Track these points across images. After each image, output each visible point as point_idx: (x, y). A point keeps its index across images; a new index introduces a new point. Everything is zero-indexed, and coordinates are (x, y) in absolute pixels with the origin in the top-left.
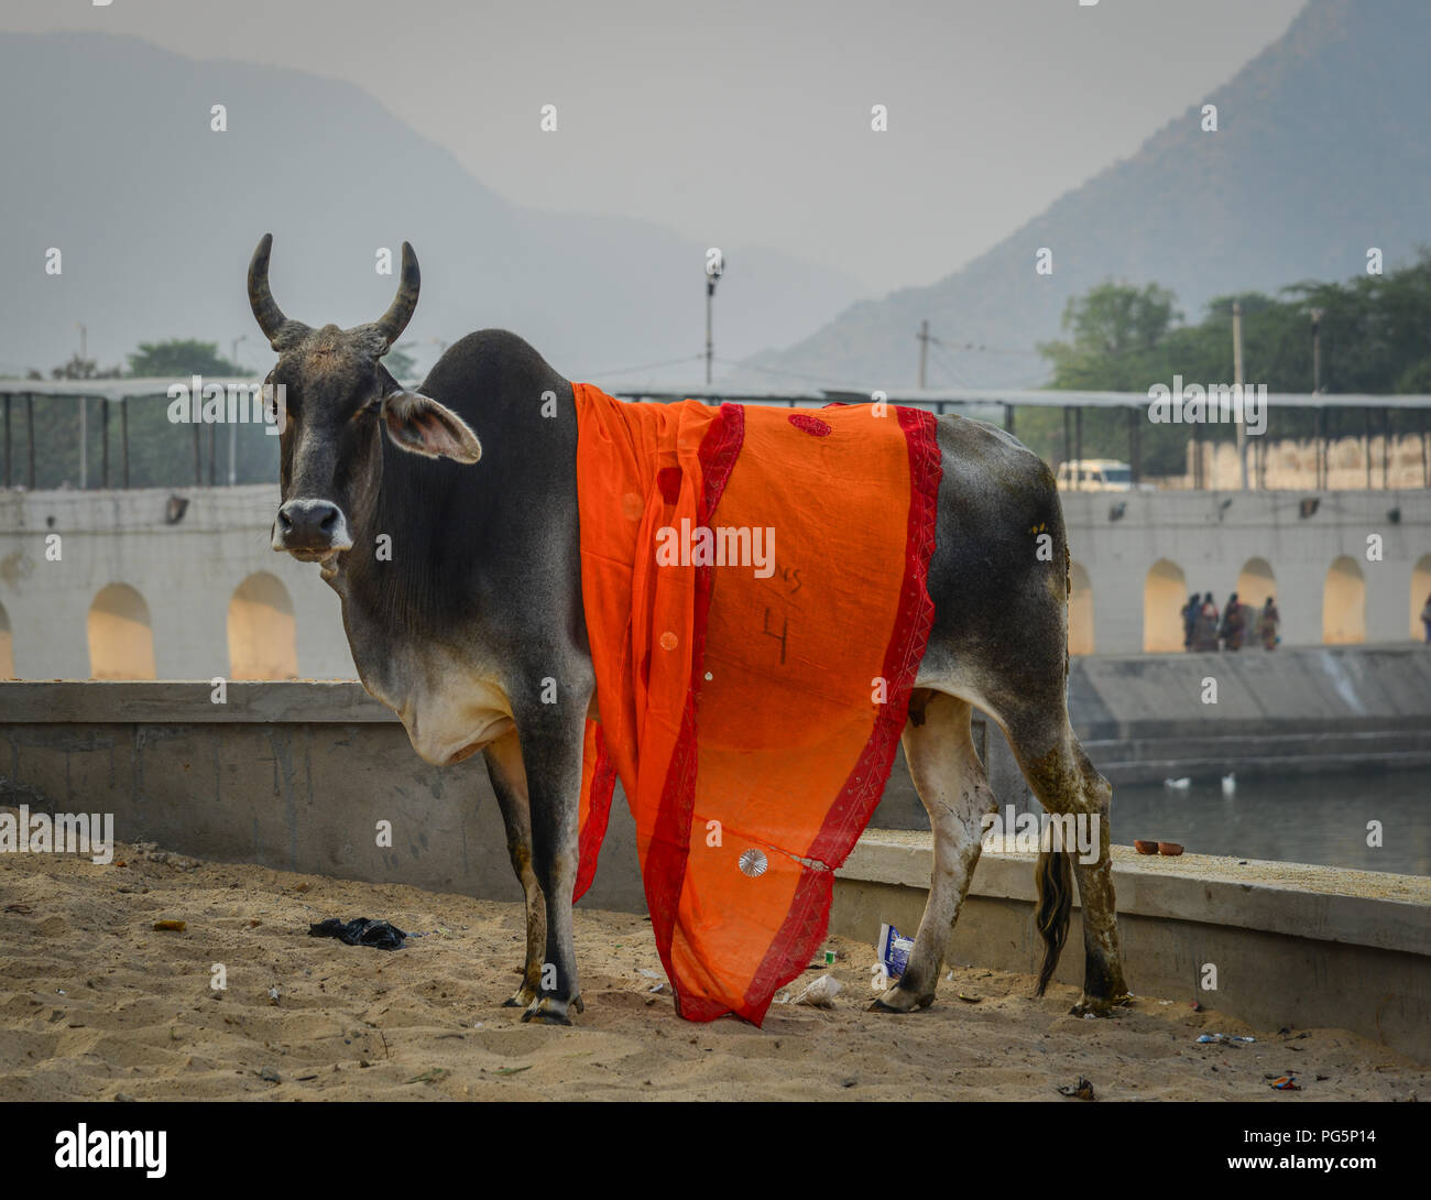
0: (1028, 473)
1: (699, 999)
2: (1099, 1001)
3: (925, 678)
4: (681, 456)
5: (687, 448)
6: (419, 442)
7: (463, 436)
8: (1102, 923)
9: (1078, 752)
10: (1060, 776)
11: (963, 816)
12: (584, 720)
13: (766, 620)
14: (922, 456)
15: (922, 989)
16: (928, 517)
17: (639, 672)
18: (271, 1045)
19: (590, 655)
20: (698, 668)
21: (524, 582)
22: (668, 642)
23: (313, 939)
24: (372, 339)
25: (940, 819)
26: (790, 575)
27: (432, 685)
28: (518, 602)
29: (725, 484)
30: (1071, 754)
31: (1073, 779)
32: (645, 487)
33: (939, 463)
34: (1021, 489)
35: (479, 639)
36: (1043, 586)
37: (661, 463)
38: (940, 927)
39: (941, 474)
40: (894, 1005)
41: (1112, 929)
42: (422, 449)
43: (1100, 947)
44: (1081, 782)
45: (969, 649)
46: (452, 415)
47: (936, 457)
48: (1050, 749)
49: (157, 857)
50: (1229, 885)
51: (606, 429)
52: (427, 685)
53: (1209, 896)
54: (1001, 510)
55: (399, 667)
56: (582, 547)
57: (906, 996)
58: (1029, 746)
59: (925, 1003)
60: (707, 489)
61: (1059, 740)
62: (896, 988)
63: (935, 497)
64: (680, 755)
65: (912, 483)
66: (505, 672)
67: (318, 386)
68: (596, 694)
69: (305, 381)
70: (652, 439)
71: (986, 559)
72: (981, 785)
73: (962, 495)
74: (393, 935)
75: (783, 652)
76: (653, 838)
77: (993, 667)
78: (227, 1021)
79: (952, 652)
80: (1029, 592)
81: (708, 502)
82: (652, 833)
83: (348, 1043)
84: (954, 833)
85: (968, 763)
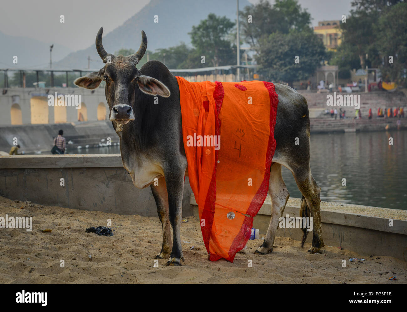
0: (301, 100)
1: (214, 255)
2: (317, 248)
3: (274, 160)
4: (208, 97)
5: (210, 95)
6: (150, 91)
7: (164, 89)
8: (318, 227)
9: (312, 179)
10: (308, 186)
11: (280, 198)
12: (184, 176)
13: (235, 145)
14: (273, 96)
15: (269, 247)
16: (275, 114)
17: (200, 161)
18: (101, 279)
19: (186, 156)
20: (216, 160)
21: (168, 135)
22: (208, 152)
23: (88, 233)
24: (134, 59)
25: (274, 199)
26: (241, 131)
27: (140, 165)
28: (166, 141)
29: (221, 105)
30: (311, 180)
31: (311, 186)
32: (199, 106)
33: (277, 98)
34: (299, 105)
35: (155, 152)
36: (305, 133)
37: (203, 100)
38: (274, 229)
39: (278, 101)
40: (262, 252)
41: (320, 228)
42: (151, 93)
43: (318, 233)
44: (313, 187)
45: (285, 151)
46: (160, 82)
47: (276, 96)
48: (306, 179)
49: (31, 205)
50: (352, 215)
51: (188, 90)
52: (138, 165)
53: (346, 218)
54: (294, 111)
55: (131, 160)
56: (183, 124)
57: (265, 249)
58: (300, 178)
59: (270, 251)
60: (217, 107)
61: (308, 176)
62: (262, 247)
63: (277, 108)
64: (212, 185)
65: (271, 104)
66: (162, 162)
67: (121, 72)
68: (187, 168)
69: (117, 70)
70: (200, 92)
71: (290, 125)
72: (285, 189)
73: (284, 107)
74: (109, 231)
75: (240, 154)
76: (204, 210)
77: (291, 156)
78: (83, 269)
79: (280, 152)
80: (301, 134)
81: (218, 111)
82: (203, 209)
83: (122, 276)
84: (278, 203)
85: (281, 182)
